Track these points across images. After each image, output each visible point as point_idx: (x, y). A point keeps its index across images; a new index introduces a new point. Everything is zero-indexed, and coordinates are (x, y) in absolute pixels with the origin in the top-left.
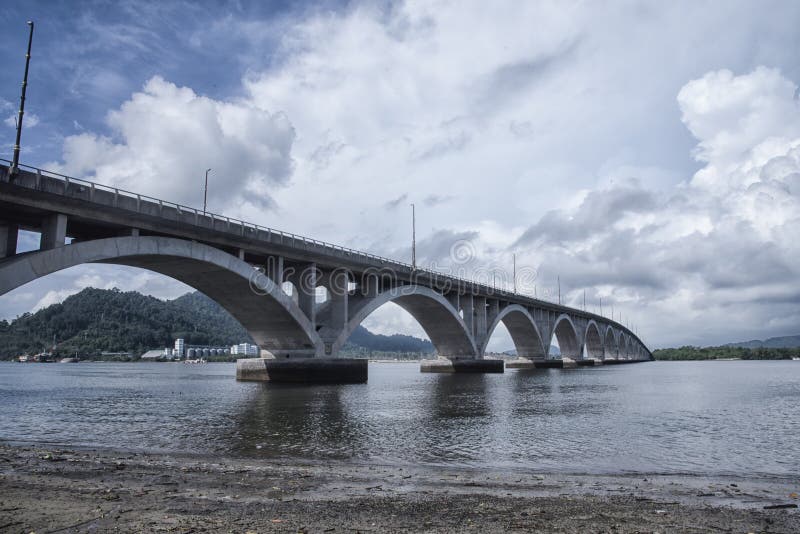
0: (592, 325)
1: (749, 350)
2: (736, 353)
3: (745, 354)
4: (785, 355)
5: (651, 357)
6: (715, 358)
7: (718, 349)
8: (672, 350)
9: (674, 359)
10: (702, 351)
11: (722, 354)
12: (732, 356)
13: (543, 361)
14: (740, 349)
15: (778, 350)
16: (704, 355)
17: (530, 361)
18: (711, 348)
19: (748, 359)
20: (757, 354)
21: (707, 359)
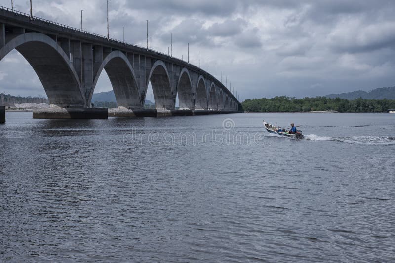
0: (159, 67)
1: (347, 101)
2: (333, 105)
3: (342, 105)
4: (384, 107)
5: (240, 108)
6: (309, 110)
7: (314, 100)
8: (264, 101)
9: (265, 111)
10: (296, 102)
11: (317, 106)
12: (328, 109)
13: (82, 110)
14: (338, 100)
15: (378, 102)
16: (297, 106)
17: (64, 110)
18: (307, 99)
19: (345, 111)
20: (355, 106)
21: (301, 111)
